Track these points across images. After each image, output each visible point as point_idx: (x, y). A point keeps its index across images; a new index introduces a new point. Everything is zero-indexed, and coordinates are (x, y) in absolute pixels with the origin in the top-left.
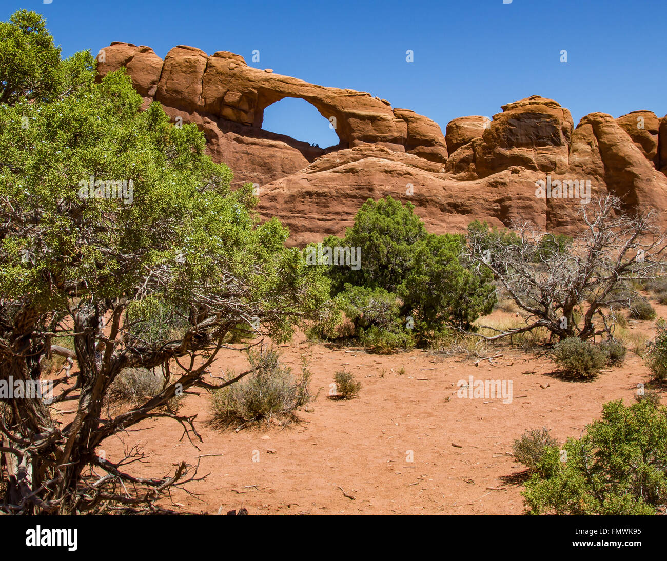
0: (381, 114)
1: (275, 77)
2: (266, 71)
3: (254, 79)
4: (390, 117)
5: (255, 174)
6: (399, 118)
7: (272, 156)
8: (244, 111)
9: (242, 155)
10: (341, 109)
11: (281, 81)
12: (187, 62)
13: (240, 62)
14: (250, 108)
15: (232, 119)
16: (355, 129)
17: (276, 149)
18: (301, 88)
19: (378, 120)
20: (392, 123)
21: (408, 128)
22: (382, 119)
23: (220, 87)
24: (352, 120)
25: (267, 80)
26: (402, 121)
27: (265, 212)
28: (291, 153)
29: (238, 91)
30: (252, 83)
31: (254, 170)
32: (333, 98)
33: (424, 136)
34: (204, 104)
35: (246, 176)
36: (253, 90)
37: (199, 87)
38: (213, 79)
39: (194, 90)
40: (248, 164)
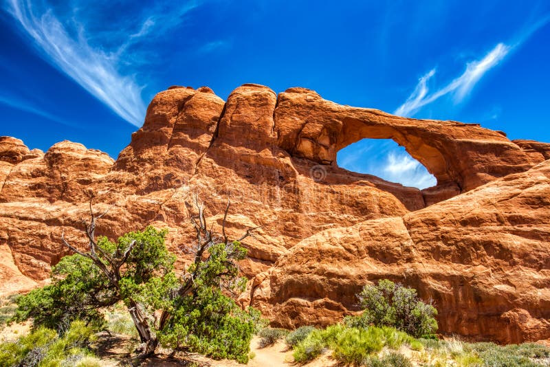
5: (346, 216)
8: (324, 146)
10: (452, 139)
11: (370, 112)
12: (256, 96)
14: (331, 144)
15: (307, 156)
16: (474, 159)
19: (506, 149)
23: (297, 119)
24: (469, 150)
25: (353, 112)
29: (320, 122)
30: (336, 114)
31: (343, 211)
32: (439, 128)
34: (277, 136)
35: (334, 218)
36: (337, 121)
37: (271, 119)
38: (287, 111)
39: (265, 123)
40: (335, 205)
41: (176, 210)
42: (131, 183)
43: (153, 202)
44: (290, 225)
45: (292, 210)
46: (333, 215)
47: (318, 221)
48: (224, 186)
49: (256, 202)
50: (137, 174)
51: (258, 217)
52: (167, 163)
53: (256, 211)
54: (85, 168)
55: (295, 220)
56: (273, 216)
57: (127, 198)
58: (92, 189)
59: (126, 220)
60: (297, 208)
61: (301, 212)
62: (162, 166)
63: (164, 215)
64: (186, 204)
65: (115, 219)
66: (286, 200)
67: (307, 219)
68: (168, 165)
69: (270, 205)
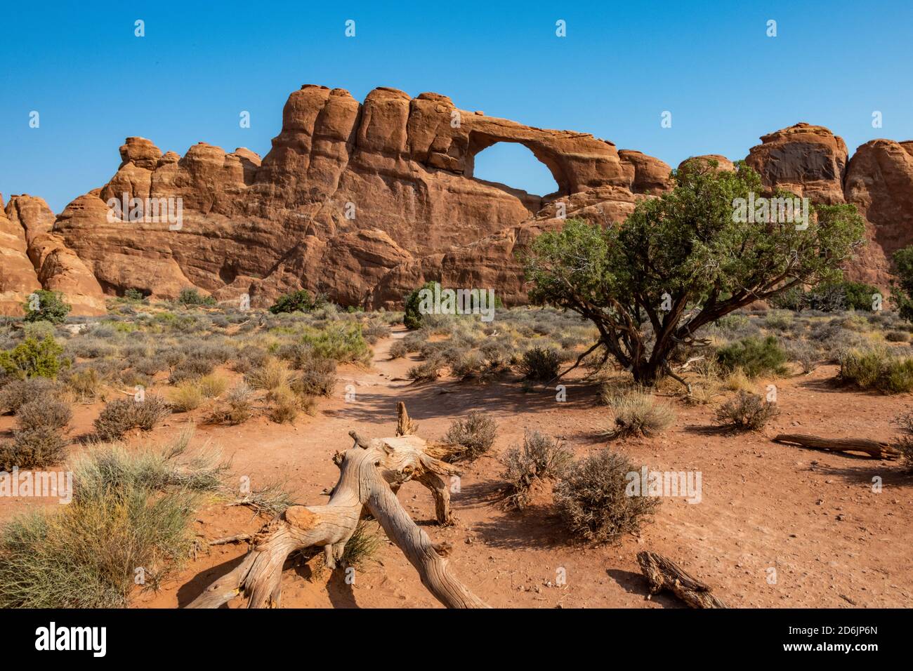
0: (607, 157)
1: (487, 120)
2: (477, 113)
3: (464, 122)
4: (617, 160)
5: (469, 226)
6: (626, 160)
7: (487, 206)
8: (455, 158)
9: (454, 205)
10: (561, 152)
11: (494, 123)
12: (389, 104)
13: (448, 103)
14: (461, 155)
15: (440, 165)
16: (578, 173)
17: (491, 198)
18: (516, 130)
20: (619, 167)
21: (637, 171)
22: (607, 161)
23: (428, 131)
24: (574, 164)
25: (478, 123)
26: (629, 163)
27: (492, 264)
28: (507, 202)
29: (448, 135)
30: (462, 126)
31: (467, 221)
32: (552, 141)
33: (655, 179)
34: (409, 151)
35: (460, 228)
36: (464, 134)
37: (404, 132)
38: (419, 122)
39: (399, 136)
40: (461, 216)
41: (325, 224)
42: (279, 197)
43: (302, 216)
44: (422, 235)
45: (425, 221)
46: (459, 225)
47: (446, 230)
48: (365, 200)
49: (394, 215)
50: (283, 187)
51: (396, 229)
52: (310, 176)
53: (394, 223)
54: (229, 177)
55: (427, 230)
56: (409, 228)
57: (279, 211)
58: (241, 200)
59: (281, 234)
60: (428, 219)
61: (431, 223)
62: (306, 180)
63: (314, 229)
64: (333, 218)
65: (271, 233)
66: (419, 212)
67: (437, 229)
68: (312, 178)
69: (406, 216)
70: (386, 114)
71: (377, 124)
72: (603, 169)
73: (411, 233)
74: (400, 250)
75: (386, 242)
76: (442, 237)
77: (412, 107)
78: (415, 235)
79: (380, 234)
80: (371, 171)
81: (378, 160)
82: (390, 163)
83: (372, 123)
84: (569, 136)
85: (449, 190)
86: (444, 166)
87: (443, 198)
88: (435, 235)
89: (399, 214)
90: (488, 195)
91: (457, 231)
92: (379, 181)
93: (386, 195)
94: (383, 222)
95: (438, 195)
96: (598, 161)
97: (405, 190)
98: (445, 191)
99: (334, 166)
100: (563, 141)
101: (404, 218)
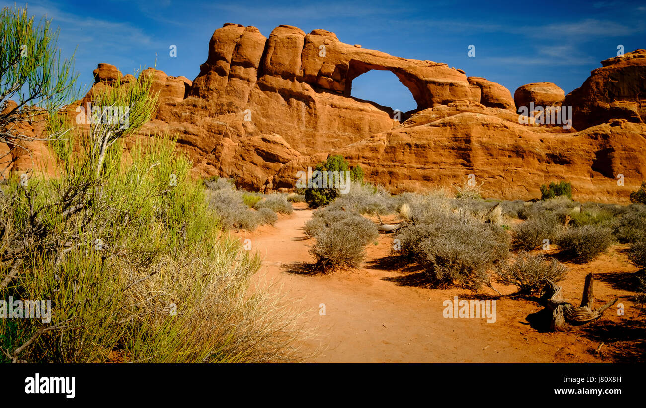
0: (458, 82)
1: (363, 51)
2: (355, 46)
3: (346, 52)
4: (466, 84)
5: (347, 134)
6: (474, 85)
7: (361, 119)
8: (337, 81)
9: (335, 117)
10: (422, 78)
11: (370, 54)
12: (288, 38)
13: (333, 38)
14: (342, 78)
15: (325, 87)
16: (434, 94)
17: (364, 112)
18: (386, 60)
19: (455, 86)
20: (468, 90)
21: (482, 93)
22: (458, 85)
23: (317, 60)
24: (432, 87)
25: (357, 53)
26: (476, 88)
28: (377, 116)
29: (333, 63)
30: (345, 56)
31: (345, 130)
32: (415, 68)
33: (497, 100)
34: (302, 75)
35: (339, 135)
36: (345, 62)
37: (299, 59)
38: (311, 52)
39: (295, 63)
40: (340, 125)
41: (237, 129)
42: (204, 108)
43: (221, 123)
44: (310, 140)
45: (312, 129)
46: (339, 133)
47: (328, 137)
48: (267, 112)
49: (289, 124)
50: (208, 101)
51: (290, 135)
52: (228, 93)
53: (289, 130)
54: (169, 93)
55: (313, 136)
56: (300, 134)
57: (203, 119)
58: (177, 111)
59: (205, 136)
60: (315, 128)
61: (317, 131)
62: (224, 96)
63: (229, 133)
64: (243, 125)
65: (197, 135)
66: (308, 122)
67: (321, 136)
68: (229, 95)
69: (298, 125)
70: (286, 45)
71: (279, 54)
72: (455, 91)
73: (301, 138)
74: (293, 150)
75: (282, 144)
76: (325, 142)
77: (306, 41)
78: (304, 140)
79: (277, 137)
80: (272, 89)
81: (279, 81)
82: (287, 84)
83: (275, 53)
84: (429, 64)
85: (332, 106)
86: (328, 87)
87: (326, 112)
88: (319, 140)
89: (293, 123)
90: (361, 110)
91: (336, 138)
92: (279, 98)
93: (283, 108)
94: (280, 129)
95: (324, 109)
96: (451, 85)
97: (298, 105)
98: (329, 107)
99: (245, 85)
100: (424, 68)
101: (297, 127)
